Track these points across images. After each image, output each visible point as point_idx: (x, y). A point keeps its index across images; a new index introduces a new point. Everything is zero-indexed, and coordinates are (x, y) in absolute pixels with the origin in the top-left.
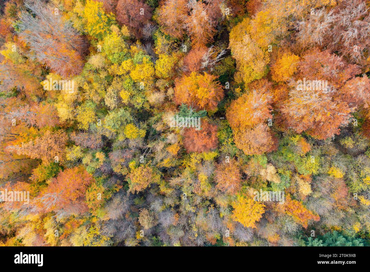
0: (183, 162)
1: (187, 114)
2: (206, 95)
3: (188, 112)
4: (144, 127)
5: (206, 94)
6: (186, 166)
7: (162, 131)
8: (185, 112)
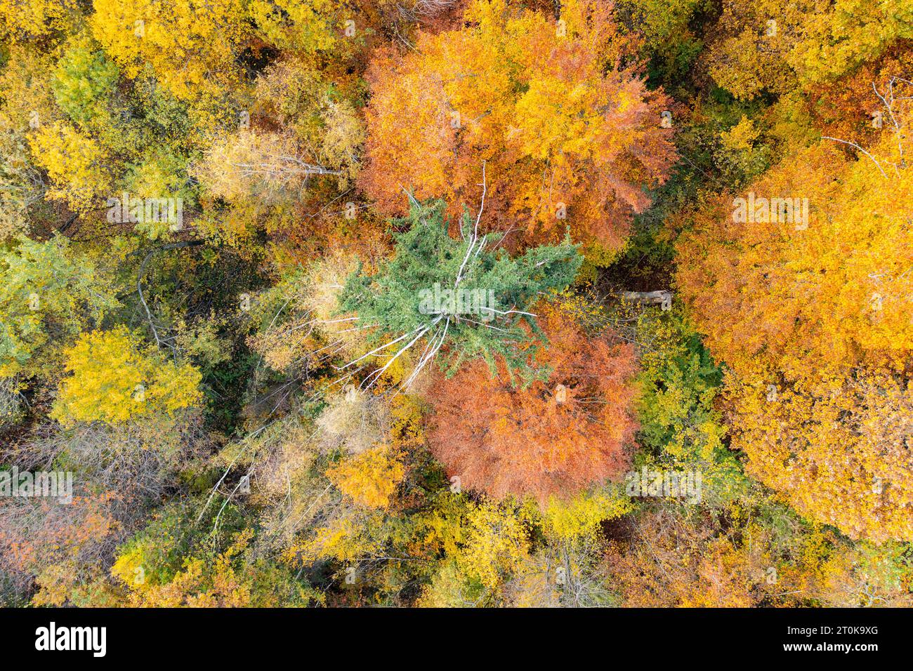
0: (429, 523)
1: (444, 267)
2: (581, 134)
3: (448, 256)
4: (198, 345)
5: (578, 125)
6: (447, 547)
7: (314, 366)
8: (426, 255)
